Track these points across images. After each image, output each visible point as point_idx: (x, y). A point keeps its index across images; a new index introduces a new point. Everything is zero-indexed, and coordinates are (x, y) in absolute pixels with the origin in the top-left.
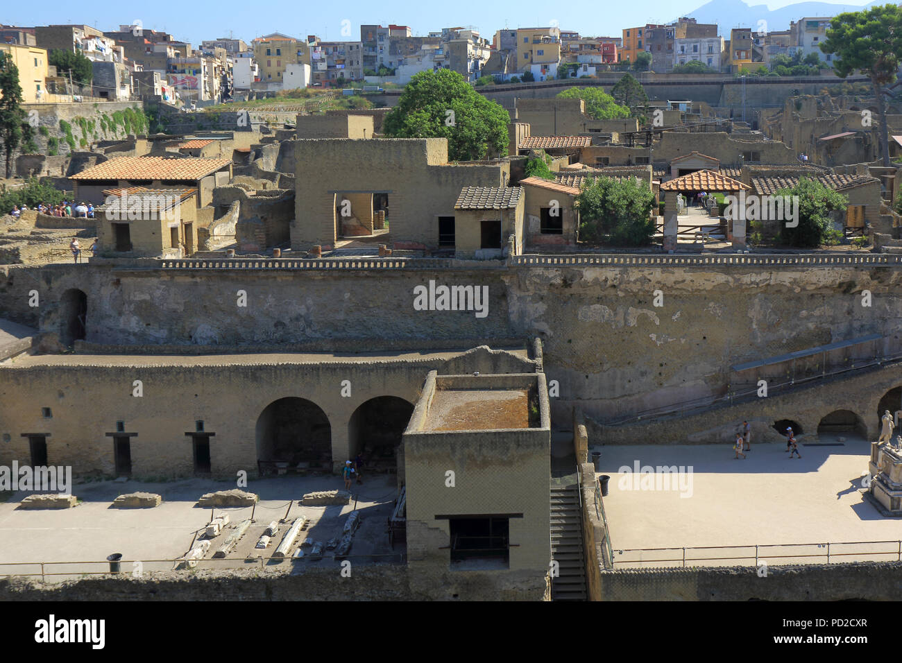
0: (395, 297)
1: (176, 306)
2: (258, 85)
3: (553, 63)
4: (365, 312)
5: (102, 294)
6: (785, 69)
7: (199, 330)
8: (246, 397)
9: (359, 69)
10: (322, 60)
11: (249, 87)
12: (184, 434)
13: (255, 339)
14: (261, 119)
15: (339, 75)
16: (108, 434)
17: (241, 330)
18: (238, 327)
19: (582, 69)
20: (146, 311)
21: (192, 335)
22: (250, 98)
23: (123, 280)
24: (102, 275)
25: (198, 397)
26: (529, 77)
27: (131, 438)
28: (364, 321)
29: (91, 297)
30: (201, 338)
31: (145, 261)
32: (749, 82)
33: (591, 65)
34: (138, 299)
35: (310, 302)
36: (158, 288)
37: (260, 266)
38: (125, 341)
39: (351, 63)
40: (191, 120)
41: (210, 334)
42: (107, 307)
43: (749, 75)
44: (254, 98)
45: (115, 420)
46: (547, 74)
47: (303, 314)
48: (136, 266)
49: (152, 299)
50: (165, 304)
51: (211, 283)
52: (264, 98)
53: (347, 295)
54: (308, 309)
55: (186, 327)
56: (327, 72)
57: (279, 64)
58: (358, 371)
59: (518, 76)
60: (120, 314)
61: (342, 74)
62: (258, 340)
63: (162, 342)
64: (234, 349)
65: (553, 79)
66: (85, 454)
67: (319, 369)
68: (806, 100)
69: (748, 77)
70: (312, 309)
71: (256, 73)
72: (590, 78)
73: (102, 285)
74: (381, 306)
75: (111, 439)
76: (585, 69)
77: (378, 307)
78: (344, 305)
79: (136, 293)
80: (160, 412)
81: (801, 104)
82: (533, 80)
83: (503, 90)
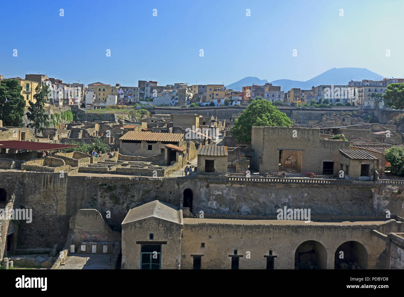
0: (326, 196)
1: (233, 197)
2: (96, 103)
3: (222, 99)
4: (312, 202)
5: (200, 191)
6: (317, 105)
7: (243, 208)
8: (292, 240)
9: (137, 98)
10: (122, 94)
11: (92, 104)
12: (263, 256)
13: (266, 213)
14: (118, 117)
15: (129, 101)
16: (230, 256)
17: (260, 209)
18: (258, 207)
19: (234, 102)
20: (220, 199)
21: (239, 210)
22: (95, 108)
23: (211, 185)
24: (201, 183)
25: (271, 239)
26: (212, 104)
27: (240, 258)
28: (312, 206)
29: (196, 192)
30: (243, 212)
31: (222, 177)
32: (303, 109)
33: (238, 100)
34: (216, 194)
35: (290, 197)
36: (225, 189)
37: (271, 180)
38: (210, 212)
39: (134, 96)
40: (91, 116)
41: (247, 210)
42: (203, 197)
43: (303, 107)
44: (96, 108)
45: (234, 249)
46: (220, 103)
47: (287, 202)
48: (218, 179)
49: (223, 194)
50: (228, 196)
51: (248, 188)
52: (101, 108)
53: (306, 195)
54: (289, 200)
55: (237, 207)
56: (124, 99)
57: (104, 95)
58: (341, 229)
59: (208, 104)
60: (209, 200)
61: (130, 100)
62: (267, 214)
63: (226, 213)
64: (266, 217)
65: (222, 105)
66: (218, 265)
67: (324, 228)
68: (347, 117)
69: (303, 108)
70: (291, 200)
71: (95, 98)
72: (238, 105)
73: (201, 187)
74: (320, 200)
75: (231, 258)
76: (236, 102)
77: (318, 200)
78: (304, 199)
79: (216, 191)
80: (254, 246)
81: (345, 119)
82: (214, 106)
83: (203, 109)
